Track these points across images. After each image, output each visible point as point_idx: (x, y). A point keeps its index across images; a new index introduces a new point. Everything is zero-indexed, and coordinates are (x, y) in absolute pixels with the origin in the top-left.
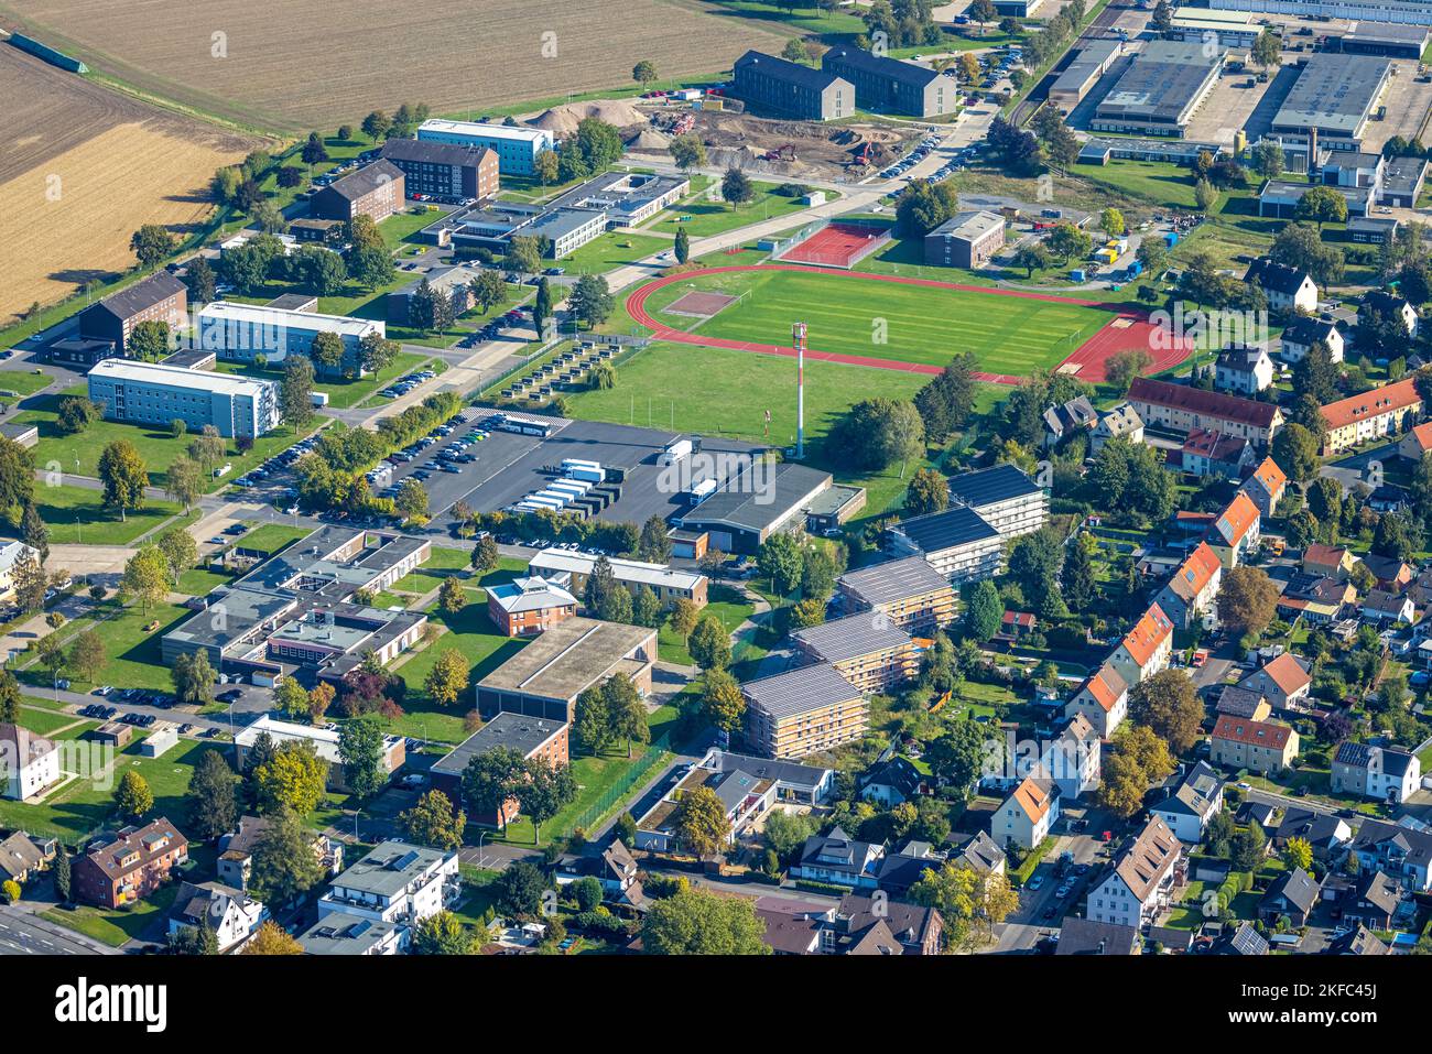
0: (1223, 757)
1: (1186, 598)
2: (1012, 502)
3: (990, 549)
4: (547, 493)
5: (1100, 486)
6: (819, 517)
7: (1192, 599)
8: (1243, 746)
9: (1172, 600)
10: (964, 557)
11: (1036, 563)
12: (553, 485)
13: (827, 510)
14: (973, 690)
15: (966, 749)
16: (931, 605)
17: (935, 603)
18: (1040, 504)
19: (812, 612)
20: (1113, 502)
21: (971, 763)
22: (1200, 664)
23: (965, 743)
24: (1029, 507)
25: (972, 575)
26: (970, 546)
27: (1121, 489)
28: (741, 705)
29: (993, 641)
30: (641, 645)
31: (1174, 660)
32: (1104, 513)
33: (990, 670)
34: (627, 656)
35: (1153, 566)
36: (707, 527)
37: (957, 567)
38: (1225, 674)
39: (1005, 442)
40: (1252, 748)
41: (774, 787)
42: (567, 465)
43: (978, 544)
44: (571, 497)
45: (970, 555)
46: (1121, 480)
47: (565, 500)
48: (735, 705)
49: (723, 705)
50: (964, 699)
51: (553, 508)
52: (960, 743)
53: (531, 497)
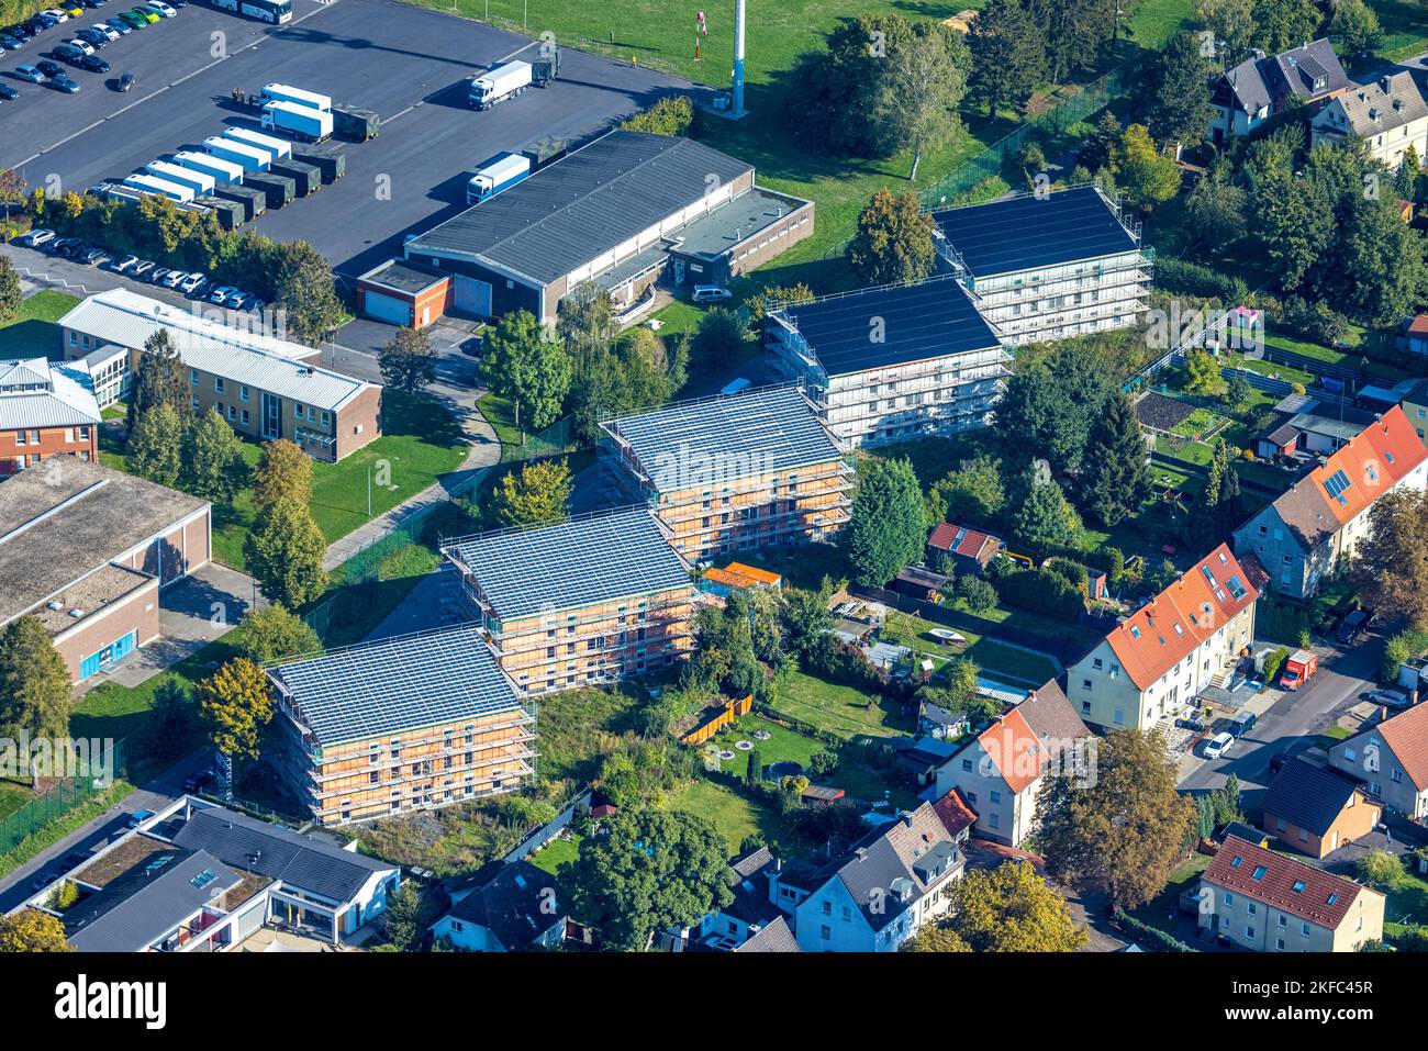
0: (1222, 923)
1: (1309, 532)
2: (1071, 268)
3: (978, 373)
4: (198, 157)
5: (1267, 245)
6: (690, 259)
7: (1325, 536)
8: (1260, 908)
9: (1278, 535)
10: (913, 386)
11: (1040, 421)
12: (217, 142)
13: (712, 247)
14: (801, 696)
15: (628, 874)
16: (791, 495)
17: (800, 491)
18: (1133, 275)
19: (535, 492)
20: (1293, 280)
21: (631, 906)
22: (1293, 684)
23: (627, 863)
24: (1106, 279)
25: (936, 422)
26: (931, 364)
27: (1310, 257)
28: (261, 706)
29: (895, 585)
30: (164, 534)
31: (1246, 669)
32: (1272, 301)
33: (848, 655)
34: (120, 559)
35: (1310, 437)
36: (449, 267)
37: (901, 404)
38: (1336, 714)
39: (1124, 127)
40: (1275, 915)
41: (264, 895)
42: (270, 97)
43: (949, 362)
44: (236, 171)
45: (929, 383)
46: (1311, 239)
47: (221, 176)
48: (247, 706)
49: (224, 702)
50: (773, 716)
51: (187, 194)
52: (616, 859)
53: (161, 166)
